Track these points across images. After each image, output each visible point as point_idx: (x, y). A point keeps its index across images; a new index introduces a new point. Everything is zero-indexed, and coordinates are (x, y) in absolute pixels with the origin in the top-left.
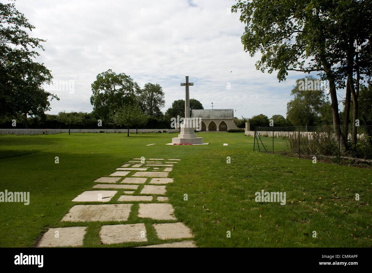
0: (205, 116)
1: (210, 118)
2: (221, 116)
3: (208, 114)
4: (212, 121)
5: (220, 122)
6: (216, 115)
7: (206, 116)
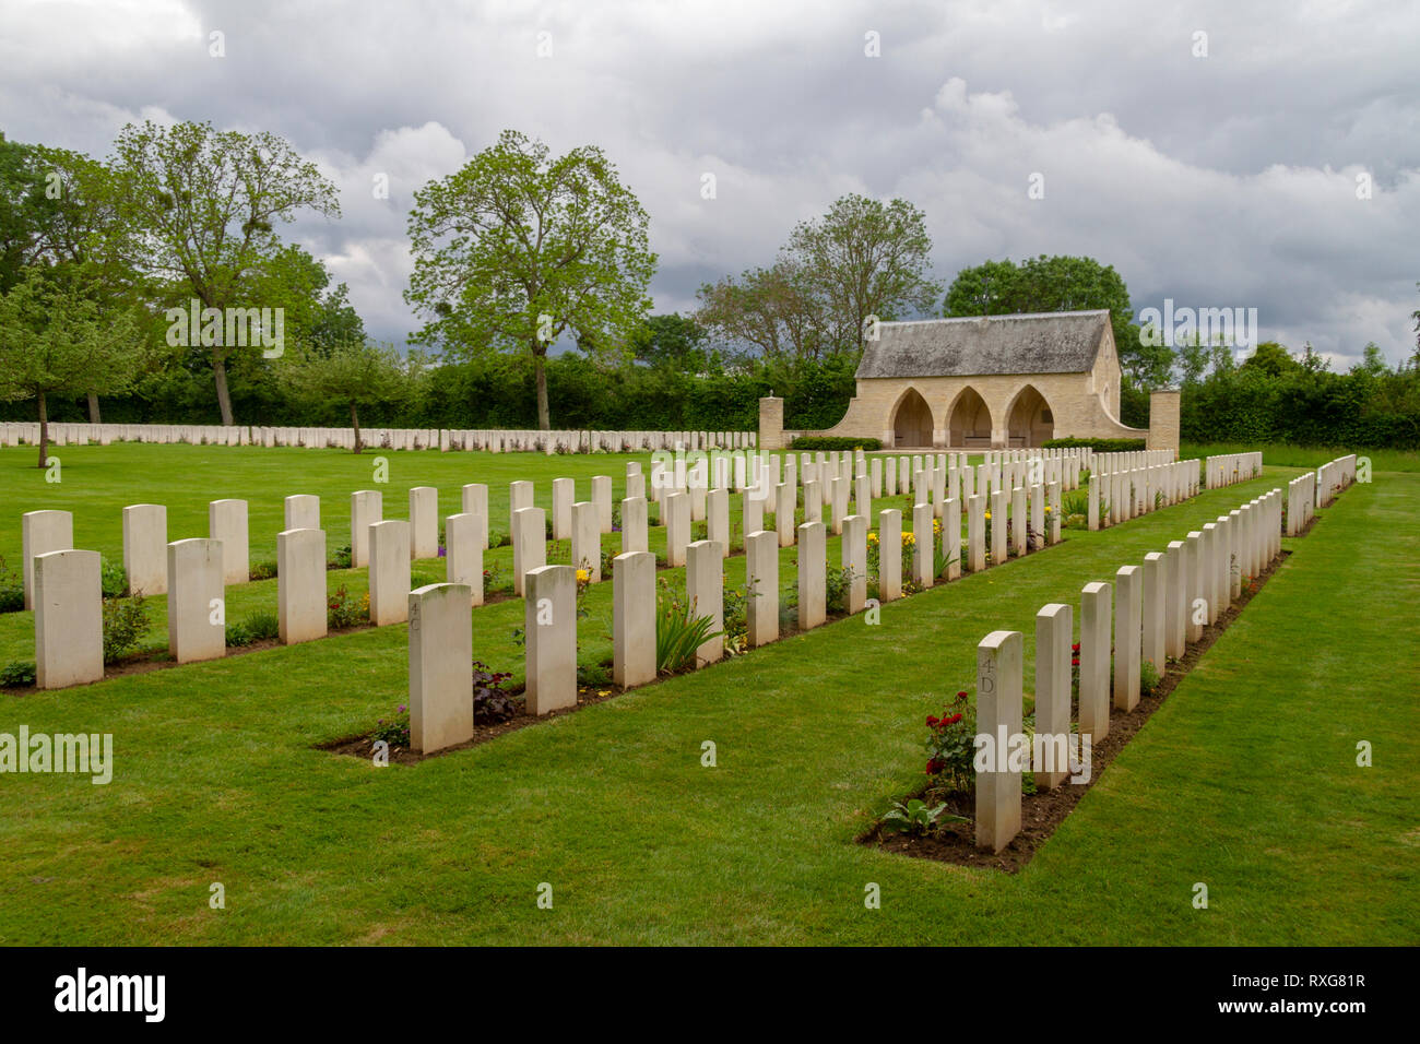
0: (930, 359)
1: (958, 370)
2: (1023, 357)
3: (954, 345)
4: (968, 387)
5: (1011, 391)
6: (995, 351)
7: (938, 354)
